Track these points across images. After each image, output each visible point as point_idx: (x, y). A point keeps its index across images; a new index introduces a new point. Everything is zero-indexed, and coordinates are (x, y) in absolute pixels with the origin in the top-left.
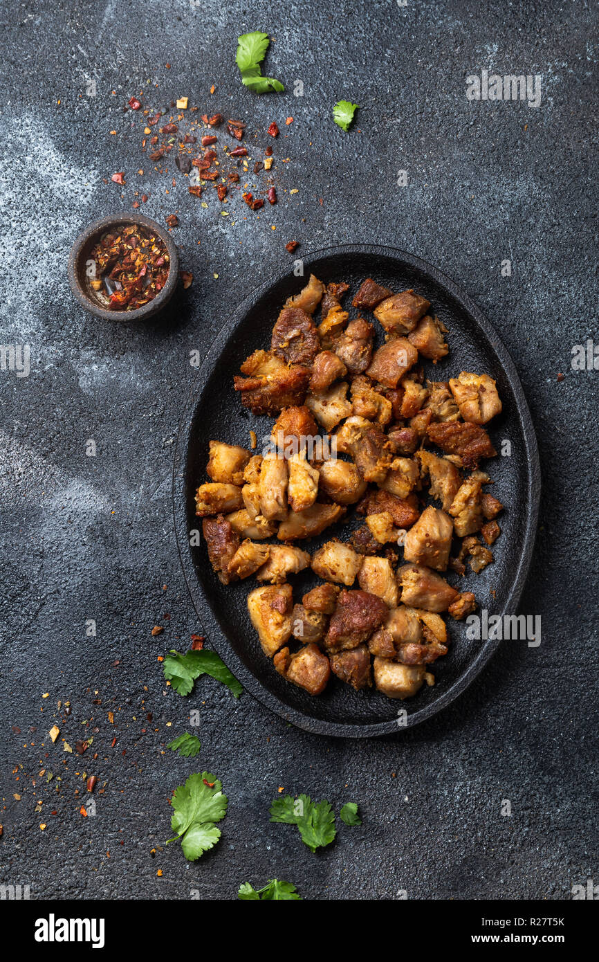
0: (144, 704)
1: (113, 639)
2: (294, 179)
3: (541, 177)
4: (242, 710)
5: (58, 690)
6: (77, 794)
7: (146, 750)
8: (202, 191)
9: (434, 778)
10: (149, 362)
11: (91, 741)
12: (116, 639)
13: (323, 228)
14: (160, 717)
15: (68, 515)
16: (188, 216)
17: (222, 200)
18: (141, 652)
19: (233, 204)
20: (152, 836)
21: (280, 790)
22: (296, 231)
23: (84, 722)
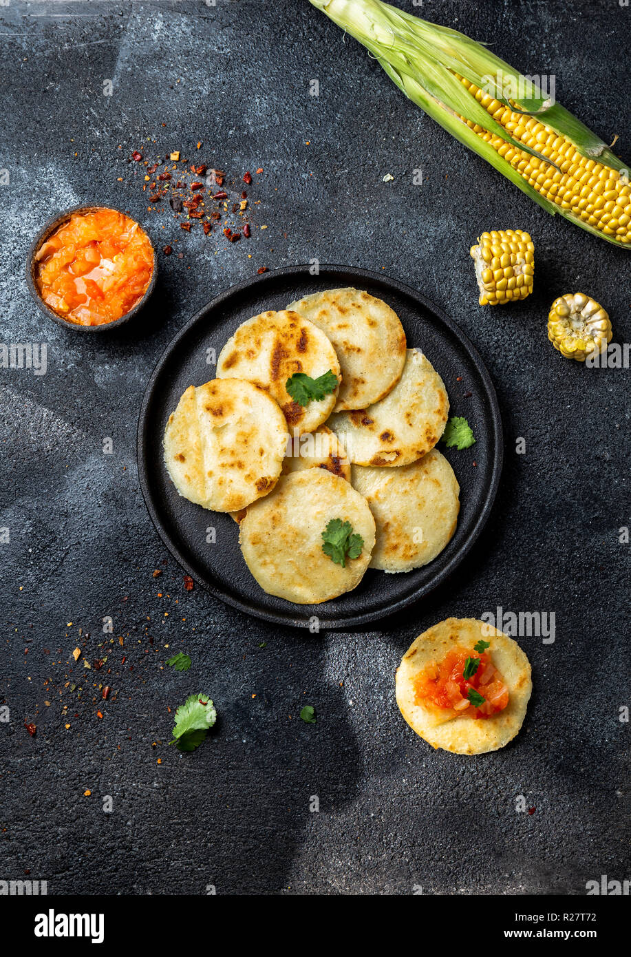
0: (147, 631)
1: (122, 580)
2: (264, 217)
3: (458, 216)
4: (223, 635)
5: (80, 620)
6: (95, 701)
7: (149, 667)
8: (191, 226)
9: (373, 686)
10: (150, 363)
11: (105, 660)
12: (125, 580)
13: (287, 257)
14: (160, 640)
15: (86, 483)
16: (180, 246)
17: (207, 234)
18: (144, 590)
19: (216, 237)
20: (153, 733)
21: (253, 696)
22: (266, 259)
23: (100, 645)
